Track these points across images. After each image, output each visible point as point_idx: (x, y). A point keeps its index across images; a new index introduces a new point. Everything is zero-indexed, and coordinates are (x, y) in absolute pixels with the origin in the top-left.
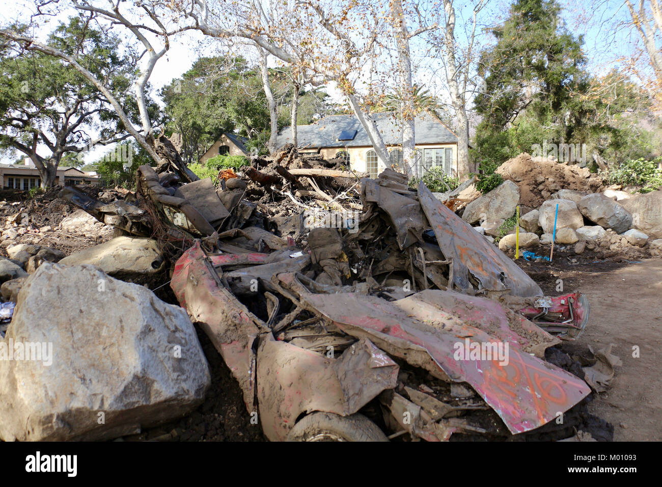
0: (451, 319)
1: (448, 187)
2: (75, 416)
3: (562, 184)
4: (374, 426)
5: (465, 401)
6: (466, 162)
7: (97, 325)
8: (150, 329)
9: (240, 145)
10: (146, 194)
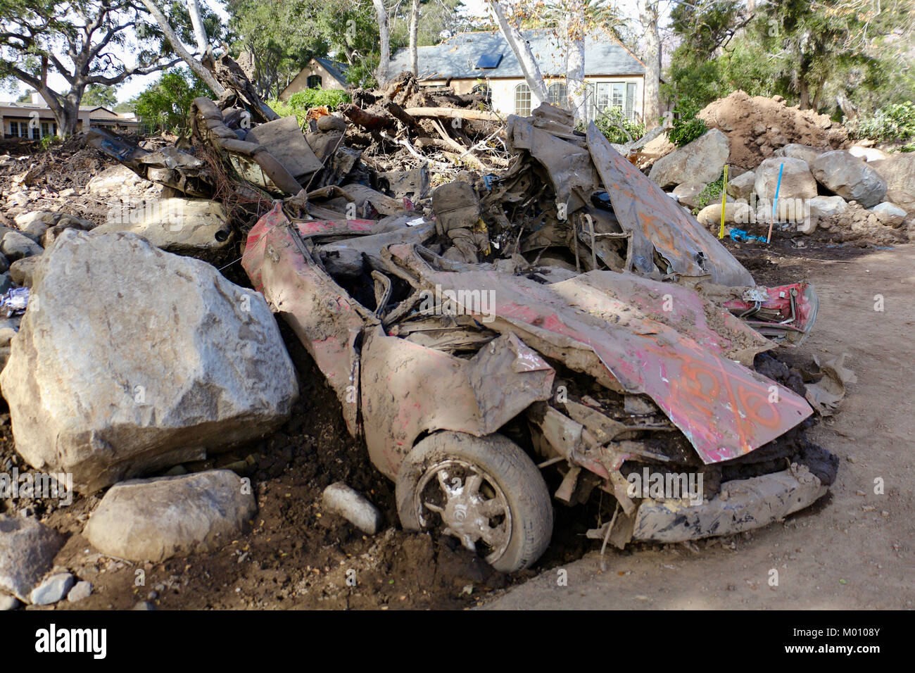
0: (628, 310)
1: (629, 137)
2: (118, 434)
3: (790, 137)
4: (518, 450)
5: (643, 420)
6: (656, 103)
7: (143, 314)
8: (215, 319)
9: (337, 75)
10: (205, 138)
